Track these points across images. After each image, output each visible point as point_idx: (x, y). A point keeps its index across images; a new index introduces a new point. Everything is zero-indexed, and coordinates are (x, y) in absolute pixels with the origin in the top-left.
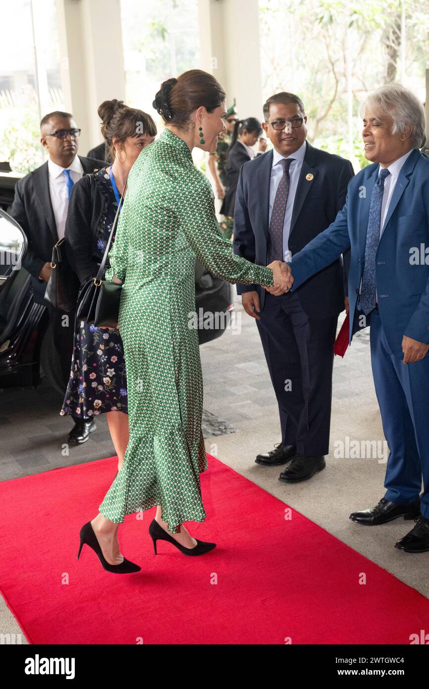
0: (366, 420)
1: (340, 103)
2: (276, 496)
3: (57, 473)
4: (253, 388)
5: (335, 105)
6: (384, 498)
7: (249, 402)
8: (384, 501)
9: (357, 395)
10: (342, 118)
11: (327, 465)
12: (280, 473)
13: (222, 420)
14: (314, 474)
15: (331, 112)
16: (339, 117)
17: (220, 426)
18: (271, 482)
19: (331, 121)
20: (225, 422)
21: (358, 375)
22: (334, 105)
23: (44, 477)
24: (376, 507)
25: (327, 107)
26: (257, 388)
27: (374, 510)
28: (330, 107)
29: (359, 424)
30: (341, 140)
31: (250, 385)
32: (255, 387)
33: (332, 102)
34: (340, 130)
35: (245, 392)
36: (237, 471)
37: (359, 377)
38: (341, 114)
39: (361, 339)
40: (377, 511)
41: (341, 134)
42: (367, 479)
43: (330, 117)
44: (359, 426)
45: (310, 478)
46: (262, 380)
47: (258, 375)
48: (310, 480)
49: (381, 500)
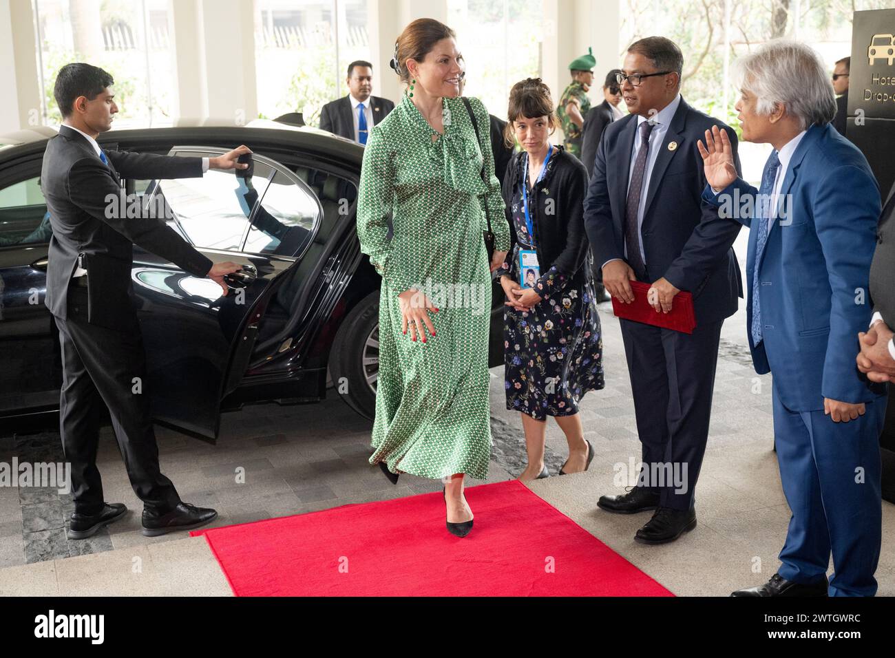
0: (750, 466)
1: (714, 58)
2: (630, 561)
3: (347, 512)
4: (598, 415)
5: (707, 60)
6: (777, 574)
7: (594, 432)
8: (777, 578)
9: (735, 431)
10: (714, 76)
11: (698, 523)
12: (636, 530)
13: (558, 455)
14: (681, 534)
15: (701, 68)
16: (711, 75)
17: (556, 462)
18: (624, 542)
19: (700, 79)
20: (561, 458)
21: (736, 406)
22: (705, 60)
23: (331, 515)
24: (766, 585)
25: (697, 62)
26: (604, 416)
27: (763, 589)
28: (700, 63)
29: (739, 471)
30: (713, 103)
31: (595, 411)
32: (601, 414)
33: (703, 56)
34: (711, 92)
35: (588, 419)
36: (578, 524)
37: (737, 408)
38: (714, 71)
39: (738, 359)
40: (768, 590)
41: (712, 97)
42: (752, 546)
43: (699, 75)
44: (739, 474)
45: (676, 539)
46: (609, 405)
47: (604, 399)
48: (675, 544)
49: (773, 577)
